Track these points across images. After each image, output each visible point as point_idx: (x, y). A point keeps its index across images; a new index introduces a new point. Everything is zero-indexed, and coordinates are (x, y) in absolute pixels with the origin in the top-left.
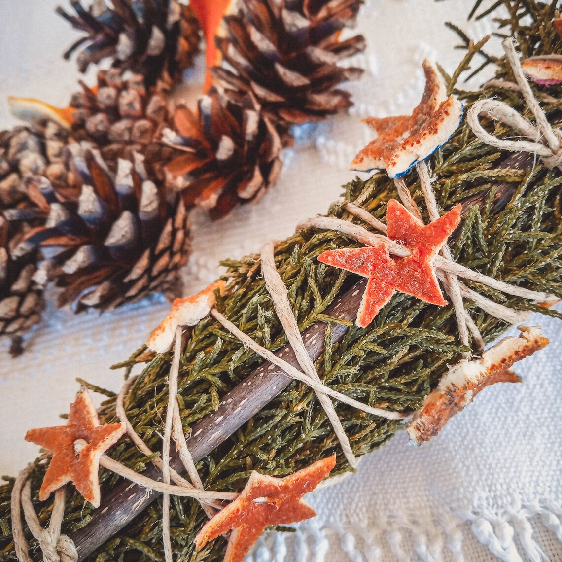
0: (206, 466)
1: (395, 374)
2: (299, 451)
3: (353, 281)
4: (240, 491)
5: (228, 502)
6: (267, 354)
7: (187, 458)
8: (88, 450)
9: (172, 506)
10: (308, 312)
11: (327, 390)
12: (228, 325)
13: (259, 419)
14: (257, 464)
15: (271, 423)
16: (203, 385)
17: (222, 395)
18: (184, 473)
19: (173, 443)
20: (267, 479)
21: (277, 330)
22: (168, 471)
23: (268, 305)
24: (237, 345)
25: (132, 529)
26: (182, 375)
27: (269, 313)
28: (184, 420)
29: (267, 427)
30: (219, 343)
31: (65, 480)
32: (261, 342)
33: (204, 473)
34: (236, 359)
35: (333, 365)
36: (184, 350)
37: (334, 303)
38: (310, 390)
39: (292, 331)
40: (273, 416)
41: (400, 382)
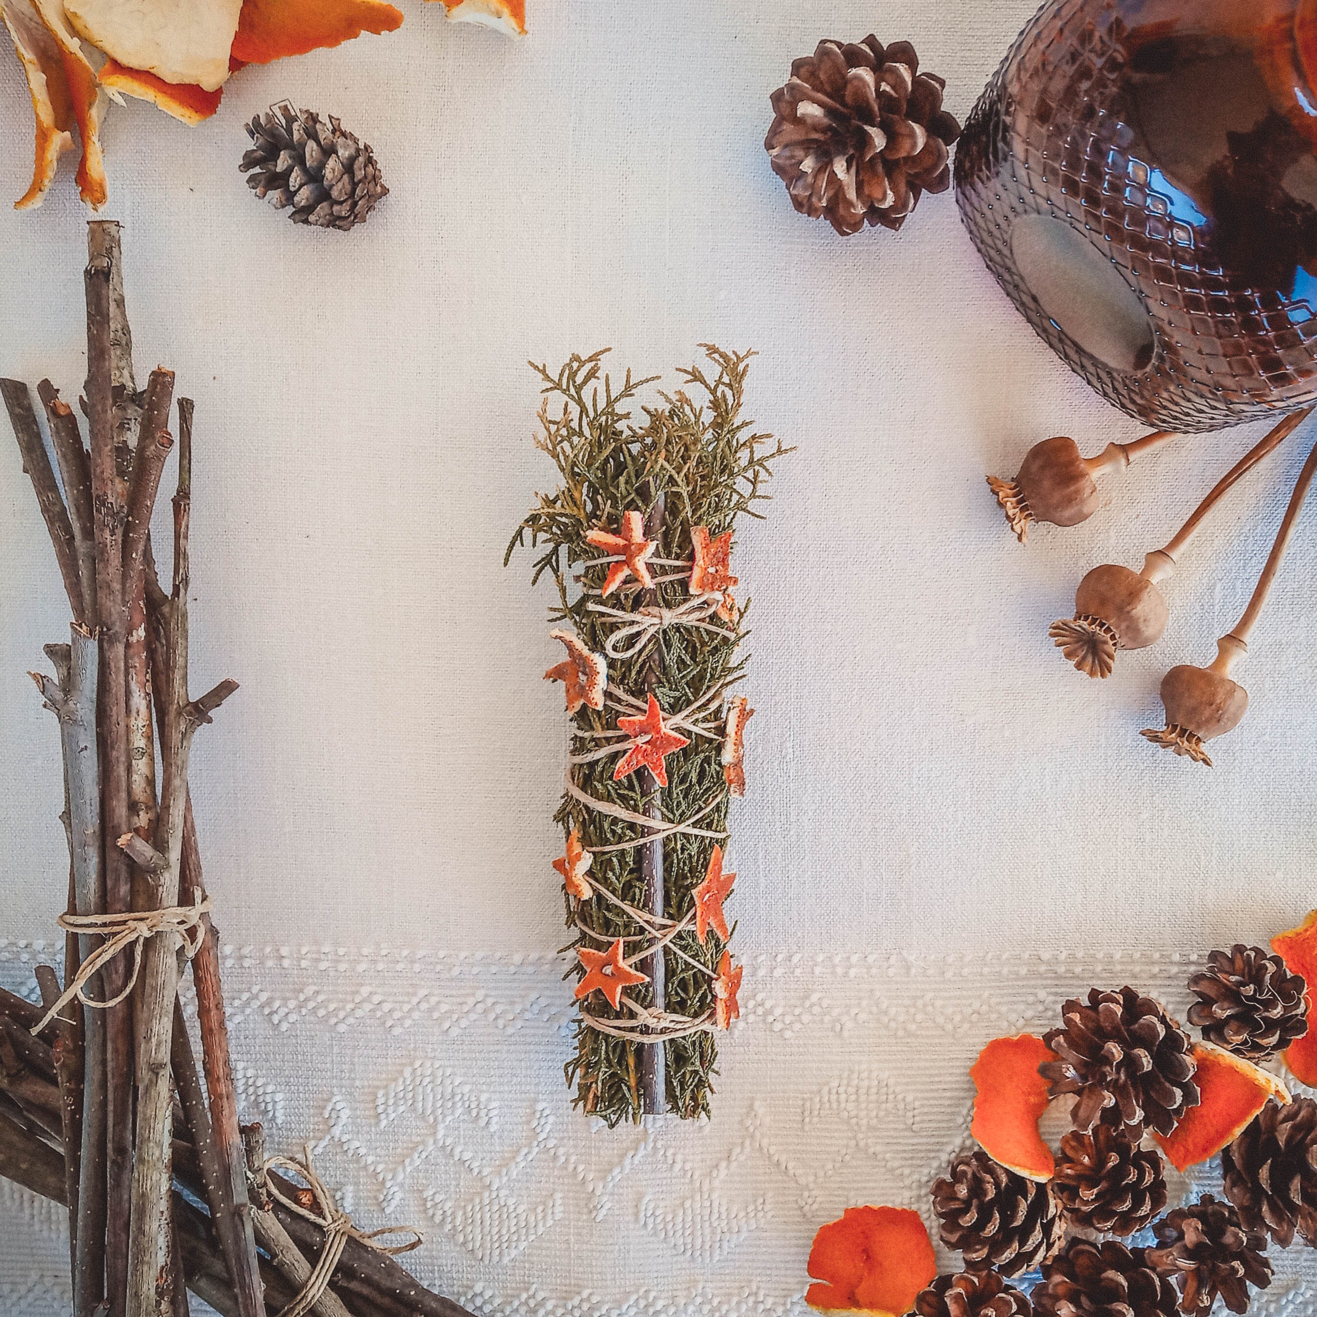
0: (668, 913)
1: (700, 782)
2: (698, 860)
3: (640, 773)
4: (694, 905)
5: (695, 915)
6: (642, 841)
7: (659, 920)
8: (616, 966)
9: (675, 944)
10: (636, 805)
11: (683, 825)
12: (607, 848)
13: (667, 870)
14: (688, 888)
15: (675, 865)
16: (628, 887)
17: (641, 879)
18: (664, 927)
19: (646, 922)
20: (700, 887)
21: (632, 826)
22: (658, 934)
23: (615, 821)
24: (623, 852)
25: (670, 973)
26: (613, 892)
27: (620, 825)
28: (638, 908)
29: (675, 869)
30: (614, 859)
31: (619, 989)
32: (632, 840)
33: (671, 917)
34: (630, 859)
35: (673, 813)
36: (596, 880)
37: (641, 787)
38: (675, 835)
39: (640, 820)
40: (672, 862)
41: (706, 784)
